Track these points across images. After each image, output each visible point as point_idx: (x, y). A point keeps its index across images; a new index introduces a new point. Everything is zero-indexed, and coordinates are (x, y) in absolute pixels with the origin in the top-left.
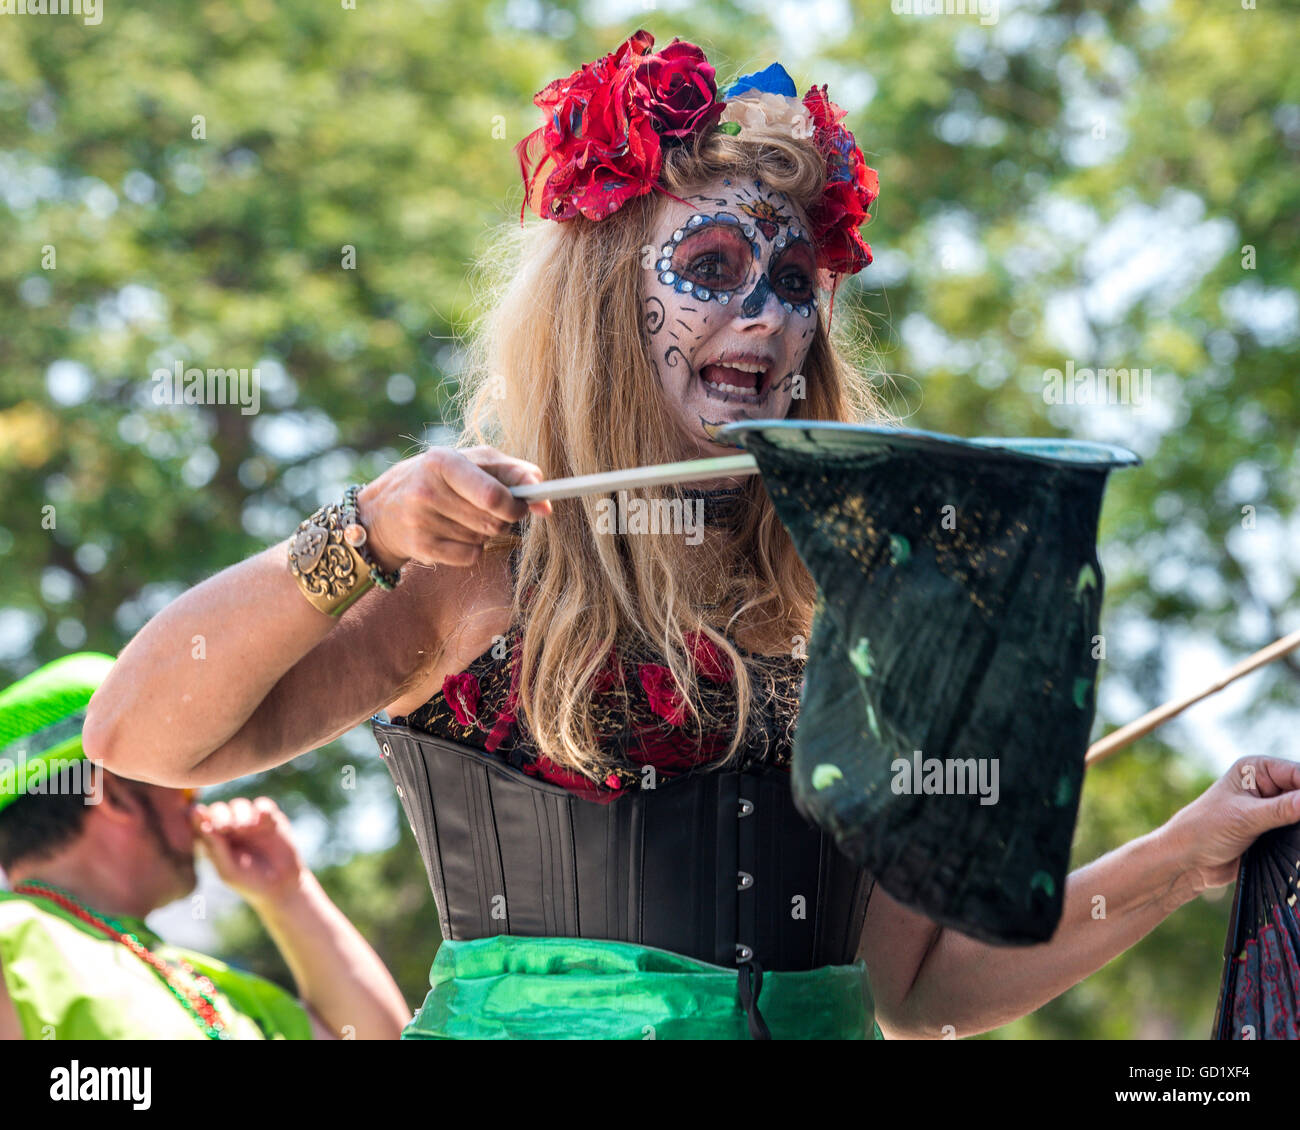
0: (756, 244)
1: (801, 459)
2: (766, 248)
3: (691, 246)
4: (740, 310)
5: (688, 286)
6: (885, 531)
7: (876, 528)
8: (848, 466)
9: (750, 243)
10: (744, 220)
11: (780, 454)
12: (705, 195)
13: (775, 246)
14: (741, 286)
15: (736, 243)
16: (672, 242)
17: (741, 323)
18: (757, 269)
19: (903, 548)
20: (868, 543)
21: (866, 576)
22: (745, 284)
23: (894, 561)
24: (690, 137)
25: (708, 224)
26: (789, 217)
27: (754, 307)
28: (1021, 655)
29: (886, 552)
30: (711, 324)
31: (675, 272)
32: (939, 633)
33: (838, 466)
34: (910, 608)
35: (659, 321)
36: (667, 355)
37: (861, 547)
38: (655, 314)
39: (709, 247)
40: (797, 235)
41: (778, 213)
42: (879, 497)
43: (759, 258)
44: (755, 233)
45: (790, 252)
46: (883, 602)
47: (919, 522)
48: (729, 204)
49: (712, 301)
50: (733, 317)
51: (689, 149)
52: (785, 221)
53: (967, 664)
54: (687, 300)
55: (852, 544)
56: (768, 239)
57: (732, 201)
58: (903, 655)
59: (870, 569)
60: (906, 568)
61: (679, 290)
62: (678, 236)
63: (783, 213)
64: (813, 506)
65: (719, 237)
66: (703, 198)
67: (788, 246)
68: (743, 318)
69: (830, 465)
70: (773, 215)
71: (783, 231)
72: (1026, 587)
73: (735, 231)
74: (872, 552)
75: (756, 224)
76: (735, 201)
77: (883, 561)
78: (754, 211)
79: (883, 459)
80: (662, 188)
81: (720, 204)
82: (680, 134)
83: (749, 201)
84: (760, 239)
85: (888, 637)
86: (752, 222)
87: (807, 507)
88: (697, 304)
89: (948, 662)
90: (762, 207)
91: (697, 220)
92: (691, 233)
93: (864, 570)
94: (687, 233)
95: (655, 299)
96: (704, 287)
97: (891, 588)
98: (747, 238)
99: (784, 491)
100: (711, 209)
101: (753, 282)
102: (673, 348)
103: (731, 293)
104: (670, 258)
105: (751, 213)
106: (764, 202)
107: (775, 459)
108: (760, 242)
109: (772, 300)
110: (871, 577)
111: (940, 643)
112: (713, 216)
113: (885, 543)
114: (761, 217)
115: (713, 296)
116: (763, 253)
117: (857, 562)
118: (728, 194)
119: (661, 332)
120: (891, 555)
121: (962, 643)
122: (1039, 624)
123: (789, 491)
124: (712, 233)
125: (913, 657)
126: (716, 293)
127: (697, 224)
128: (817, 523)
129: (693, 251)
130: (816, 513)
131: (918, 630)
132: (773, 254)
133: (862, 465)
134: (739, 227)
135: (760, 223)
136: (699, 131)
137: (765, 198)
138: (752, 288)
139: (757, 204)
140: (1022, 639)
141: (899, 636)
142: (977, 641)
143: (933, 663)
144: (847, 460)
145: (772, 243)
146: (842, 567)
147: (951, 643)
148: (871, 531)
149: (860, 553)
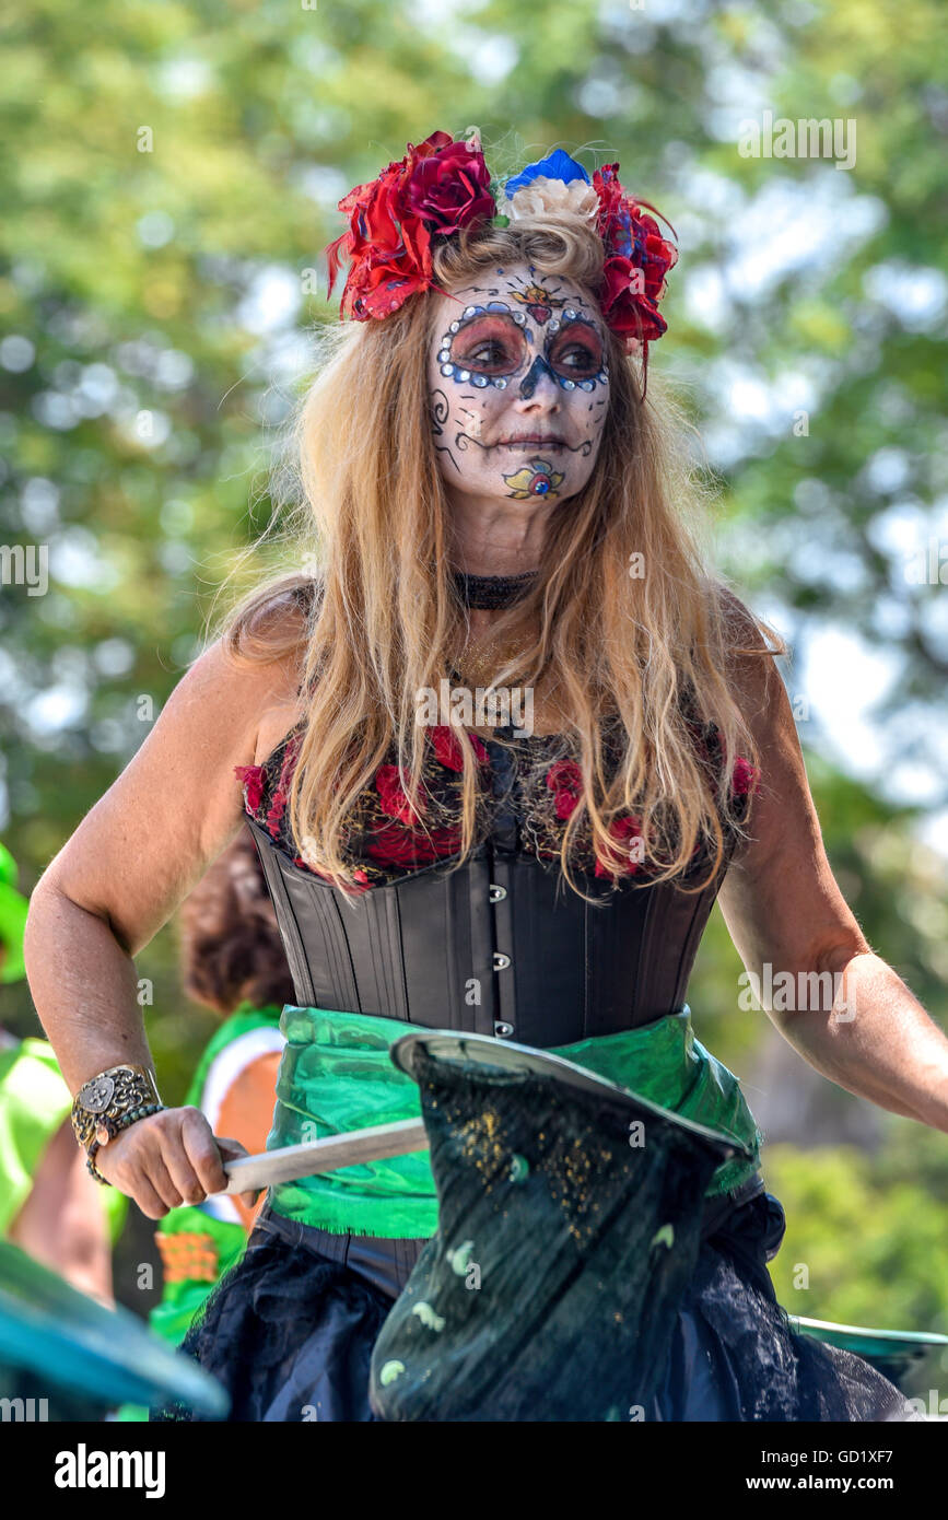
0: (528, 329)
1: (453, 1070)
2: (538, 332)
3: (467, 337)
4: (518, 393)
5: (465, 376)
6: (509, 1150)
7: (503, 1147)
8: (491, 1081)
9: (522, 329)
10: (515, 307)
11: (436, 1066)
12: (478, 287)
13: (548, 329)
14: (518, 369)
15: (509, 330)
16: (449, 334)
17: (520, 405)
18: (532, 351)
19: (522, 1168)
20: (492, 1158)
21: (485, 1187)
22: (521, 366)
23: (512, 1178)
24: (456, 233)
25: (482, 314)
26: (565, 300)
27: (529, 387)
28: (600, 1286)
29: (507, 1169)
30: (491, 408)
31: (453, 364)
32: (536, 1252)
33: (482, 1081)
34: (517, 1225)
35: (445, 411)
36: (457, 441)
37: (485, 1159)
38: (441, 405)
39: (483, 336)
40: (573, 317)
41: (552, 297)
42: (511, 1120)
43: (533, 342)
44: (526, 320)
45: (566, 334)
46: (495, 1215)
47: (541, 1147)
48: (500, 293)
49: (491, 386)
50: (513, 400)
51: (457, 247)
52: (560, 304)
53: (553, 1285)
54: (466, 389)
55: (478, 1156)
56: (540, 323)
57: (504, 290)
58: (500, 1264)
59: (490, 1182)
60: (522, 1188)
61: (458, 381)
62: (455, 327)
63: (558, 296)
64: (455, 1119)
65: (492, 325)
66: (477, 290)
67: (563, 329)
68: (521, 399)
69: (476, 1078)
70: (545, 299)
71: (557, 314)
72: (621, 1227)
73: (506, 319)
74: (494, 1166)
75: (528, 310)
76: (507, 289)
77: (503, 1176)
78: (525, 297)
79: (521, 1080)
80: (436, 286)
81: (492, 294)
82: (447, 231)
83: (521, 288)
84: (532, 325)
85: (492, 1245)
86: (523, 308)
87: (449, 1119)
88: (475, 392)
89: (539, 1279)
90: (534, 292)
91: (471, 311)
92: (465, 323)
93: (484, 1181)
94: (463, 324)
95: (440, 392)
96: (481, 374)
97: (504, 1203)
98: (518, 325)
99: (435, 1105)
100: (483, 300)
101: (528, 365)
102: (460, 435)
103: (508, 377)
104: (449, 350)
105: (521, 299)
106: (535, 287)
107: (432, 1070)
108: (531, 328)
109: (544, 380)
110: (489, 1189)
111: (535, 1261)
112: (485, 306)
113: (508, 1161)
114: (534, 302)
115: (490, 382)
116: (535, 337)
117: (479, 1173)
118: (500, 283)
119: (448, 421)
120: (510, 1172)
121: (555, 1265)
122: (622, 1263)
123: (439, 1105)
124: (485, 323)
125: (509, 1268)
126: (493, 379)
127: (471, 315)
128: (453, 1134)
129: (468, 342)
130: (455, 1126)
131: (519, 1246)
132: (547, 338)
133: (502, 1082)
134: (510, 315)
135: (532, 309)
136: (464, 227)
137: (538, 283)
138: (528, 369)
139: (529, 290)
140: (605, 1272)
141: (501, 1248)
142: (568, 1266)
143: (525, 1276)
144: (490, 1076)
145: (545, 327)
146: (465, 1175)
147: (545, 1263)
148: (497, 1148)
149: (484, 1164)
